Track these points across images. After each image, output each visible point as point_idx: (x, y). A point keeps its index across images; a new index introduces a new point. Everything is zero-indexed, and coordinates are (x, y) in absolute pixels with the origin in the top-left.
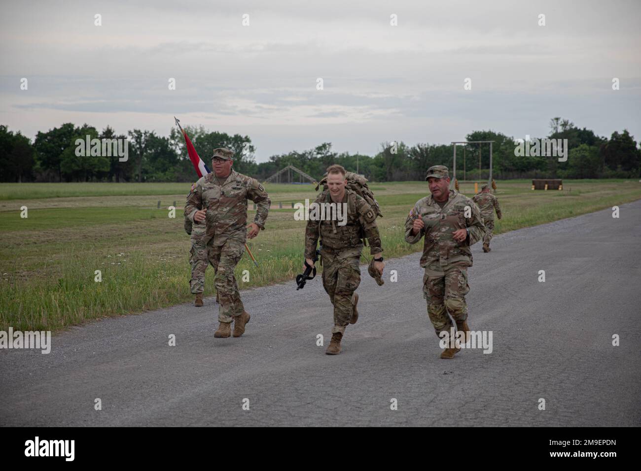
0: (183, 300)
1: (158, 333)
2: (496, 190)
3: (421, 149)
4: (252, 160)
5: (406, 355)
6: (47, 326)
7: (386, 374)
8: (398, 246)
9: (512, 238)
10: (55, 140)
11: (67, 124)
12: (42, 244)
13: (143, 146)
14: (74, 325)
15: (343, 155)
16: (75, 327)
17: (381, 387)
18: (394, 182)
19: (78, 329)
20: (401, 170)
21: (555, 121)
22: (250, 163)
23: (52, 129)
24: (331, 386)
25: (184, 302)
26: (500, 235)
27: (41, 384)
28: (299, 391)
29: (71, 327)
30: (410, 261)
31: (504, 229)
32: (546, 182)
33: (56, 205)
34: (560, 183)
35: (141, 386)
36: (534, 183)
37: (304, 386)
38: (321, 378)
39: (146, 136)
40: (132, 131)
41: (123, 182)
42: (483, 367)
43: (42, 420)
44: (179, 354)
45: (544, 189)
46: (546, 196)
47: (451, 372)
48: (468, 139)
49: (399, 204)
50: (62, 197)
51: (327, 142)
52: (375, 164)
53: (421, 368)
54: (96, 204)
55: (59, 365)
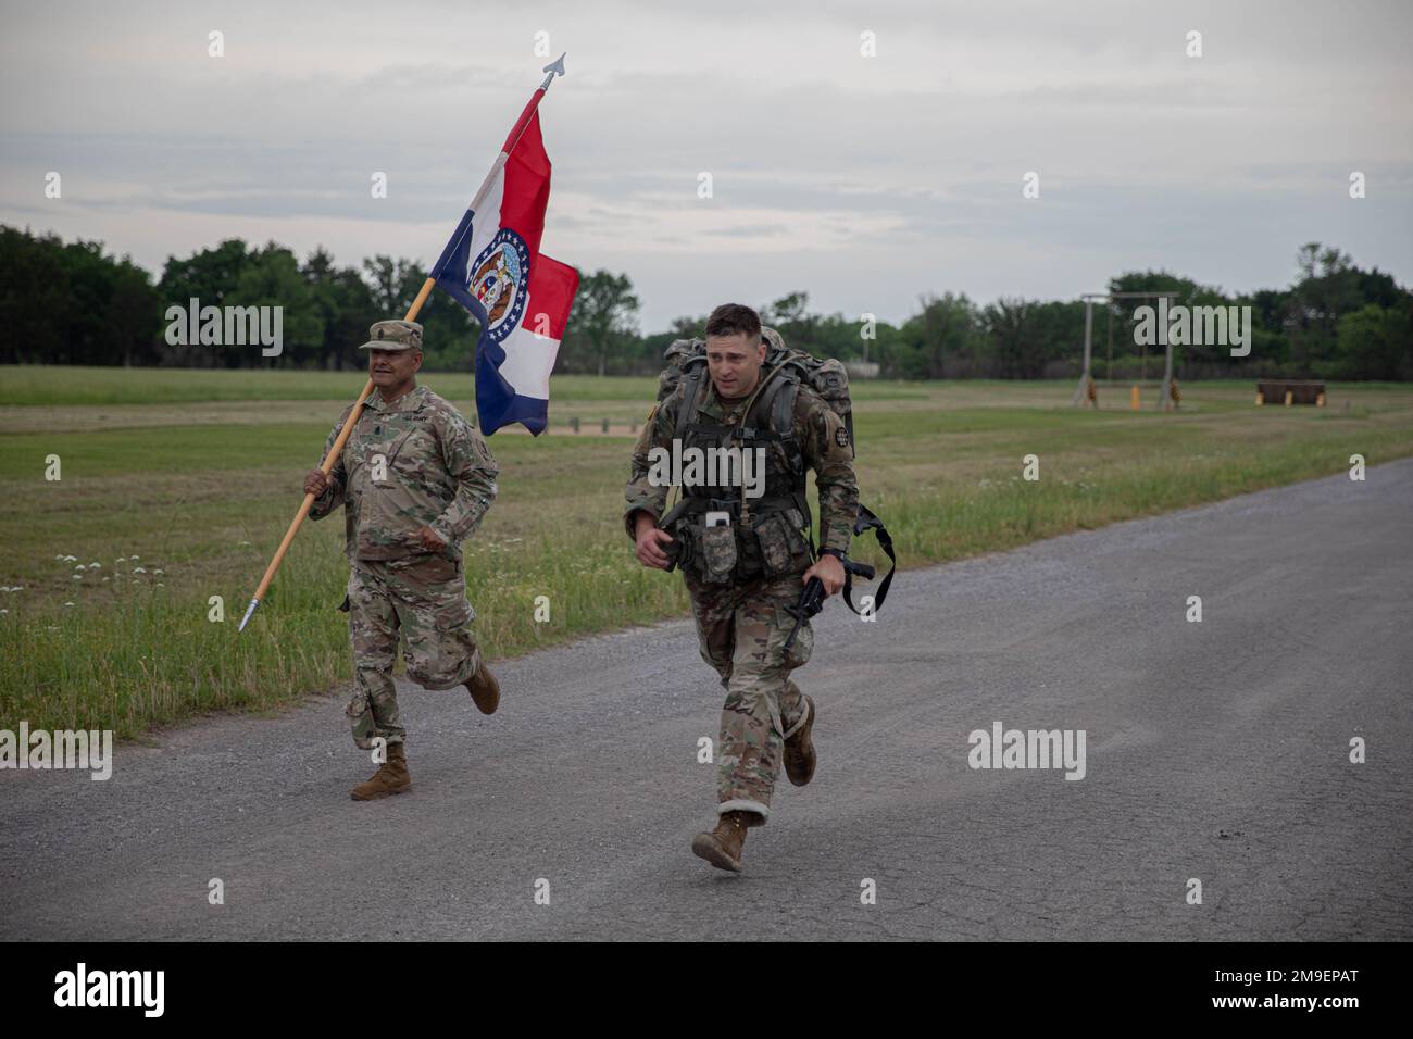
0: (548, 641)
1: (508, 716)
2: (1181, 403)
3: (1006, 310)
4: (632, 327)
5: (1111, 787)
6: (256, 694)
7: (1081, 832)
8: (1003, 523)
9: (1249, 512)
10: (206, 276)
11: (231, 242)
12: (198, 504)
13: (396, 292)
14: (313, 693)
15: (831, 320)
16: (316, 698)
17: (1082, 868)
18: (947, 383)
19: (324, 703)
20: (962, 356)
21: (1309, 252)
22: (629, 333)
23: (200, 252)
24: (961, 861)
25: (551, 645)
26: (1218, 504)
27: (273, 836)
28: (888, 872)
29: (308, 698)
30: (1036, 559)
31: (1224, 491)
32: (1289, 388)
33: (215, 418)
34: (1321, 390)
35: (508, 849)
36: (1261, 389)
37: (897, 860)
38: (928, 840)
39: (403, 271)
40: (373, 258)
41: (351, 369)
42: (1308, 822)
43: (295, 928)
44: (575, 769)
45: (1282, 401)
46: (1290, 419)
47: (1238, 834)
48: (1113, 290)
49: (968, 430)
50: (225, 400)
51: (800, 290)
52: (905, 340)
53: (1159, 820)
54: (300, 417)
55: (303, 791)
